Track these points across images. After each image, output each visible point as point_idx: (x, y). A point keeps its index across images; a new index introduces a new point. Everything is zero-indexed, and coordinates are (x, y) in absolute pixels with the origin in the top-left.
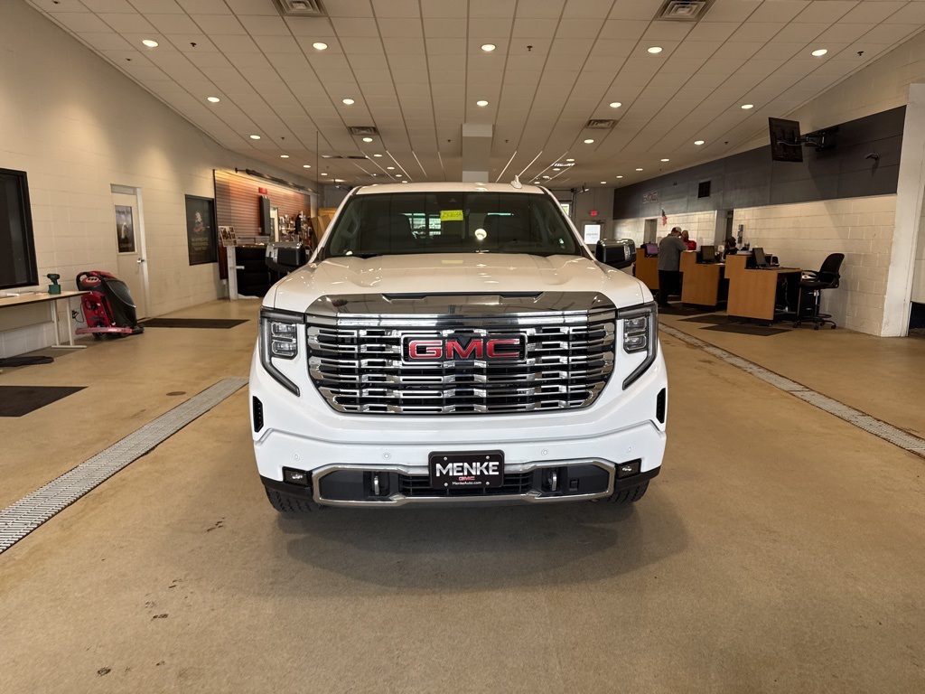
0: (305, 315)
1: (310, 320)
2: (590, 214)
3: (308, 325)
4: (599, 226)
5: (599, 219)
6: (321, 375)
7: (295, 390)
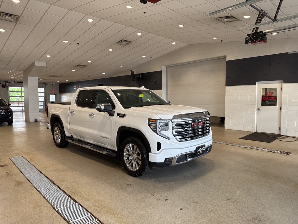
0: (172, 120)
1: (173, 121)
2: (51, 91)
3: (172, 122)
4: (55, 95)
5: (54, 93)
6: (175, 134)
7: (168, 138)
